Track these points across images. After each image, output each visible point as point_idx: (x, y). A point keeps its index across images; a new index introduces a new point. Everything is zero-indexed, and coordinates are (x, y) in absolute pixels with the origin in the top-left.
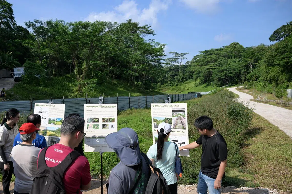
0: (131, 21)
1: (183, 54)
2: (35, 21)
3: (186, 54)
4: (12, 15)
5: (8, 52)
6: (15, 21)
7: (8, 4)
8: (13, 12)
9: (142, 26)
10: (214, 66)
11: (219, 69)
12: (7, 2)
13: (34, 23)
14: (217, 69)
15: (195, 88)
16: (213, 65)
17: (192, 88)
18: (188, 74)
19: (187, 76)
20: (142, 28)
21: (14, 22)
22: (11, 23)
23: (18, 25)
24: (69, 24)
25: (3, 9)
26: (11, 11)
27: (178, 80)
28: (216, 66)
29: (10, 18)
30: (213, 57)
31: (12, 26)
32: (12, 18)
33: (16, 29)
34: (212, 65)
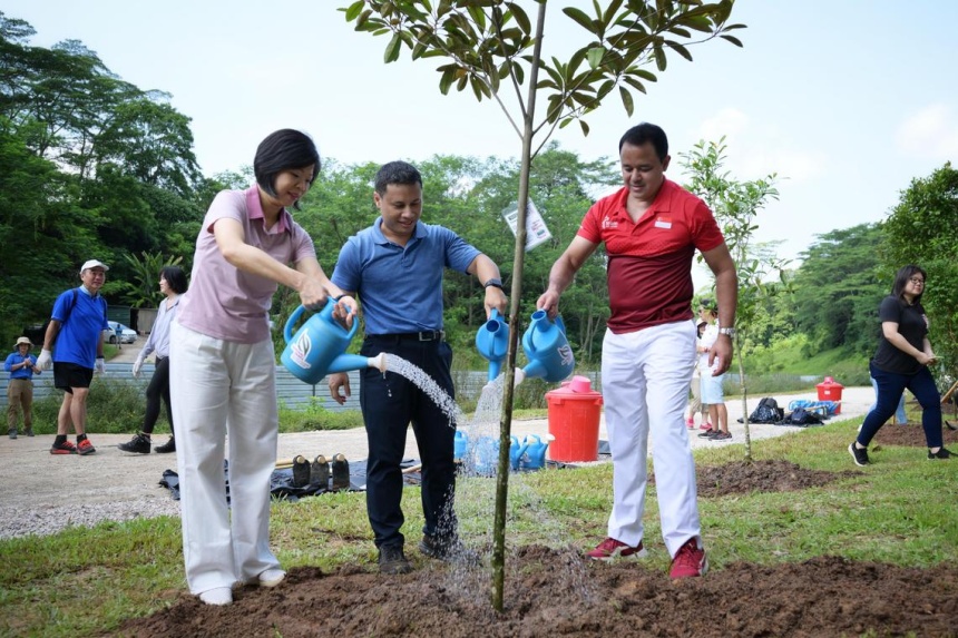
0: (556, 146)
1: (765, 245)
2: (243, 170)
3: (775, 242)
4: (191, 150)
5: (173, 257)
6: (198, 166)
7: (179, 117)
8: (192, 140)
9: (589, 162)
10: (864, 284)
11: (875, 293)
12: (177, 112)
13: (241, 174)
14: (871, 293)
15: (805, 363)
16: (860, 281)
17: (794, 363)
18: (787, 313)
19: (784, 322)
20: (593, 166)
21: (195, 167)
22: (186, 172)
23: (206, 178)
24: (352, 168)
25: (167, 133)
26: (189, 137)
27: (750, 337)
28: (871, 283)
29: (184, 158)
30: (862, 251)
31: (188, 179)
32: (190, 158)
33: (199, 189)
34: (855, 279)
